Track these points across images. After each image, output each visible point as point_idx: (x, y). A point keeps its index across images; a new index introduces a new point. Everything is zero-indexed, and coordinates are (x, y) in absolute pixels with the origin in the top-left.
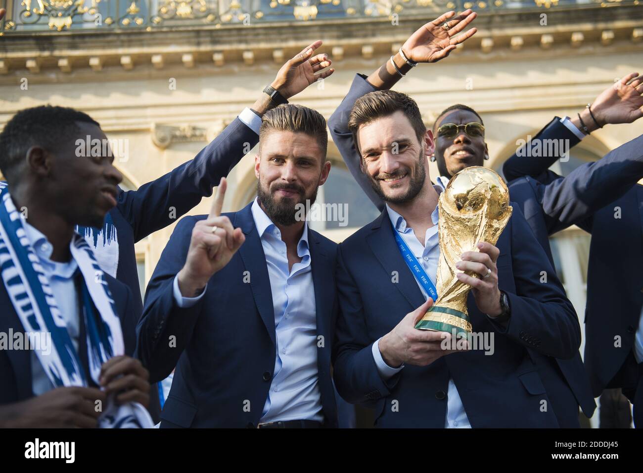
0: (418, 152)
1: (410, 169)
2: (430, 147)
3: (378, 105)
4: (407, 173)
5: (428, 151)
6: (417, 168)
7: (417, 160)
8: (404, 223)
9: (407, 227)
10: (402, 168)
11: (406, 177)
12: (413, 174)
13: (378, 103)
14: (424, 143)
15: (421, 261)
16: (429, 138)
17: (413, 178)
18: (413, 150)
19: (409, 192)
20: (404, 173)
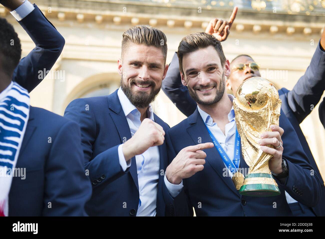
0: (222, 74)
1: (217, 84)
2: (228, 71)
3: (198, 41)
4: (215, 86)
5: (227, 73)
6: (221, 83)
7: (221, 78)
8: (211, 119)
9: (213, 122)
10: (212, 83)
11: (214, 88)
12: (218, 87)
13: (199, 40)
14: (225, 68)
15: (223, 146)
16: (227, 65)
17: (218, 89)
18: (219, 71)
19: (216, 98)
20: (213, 86)
